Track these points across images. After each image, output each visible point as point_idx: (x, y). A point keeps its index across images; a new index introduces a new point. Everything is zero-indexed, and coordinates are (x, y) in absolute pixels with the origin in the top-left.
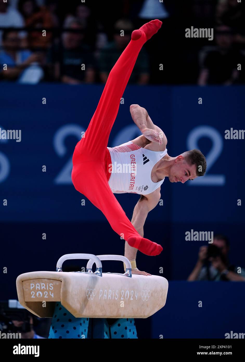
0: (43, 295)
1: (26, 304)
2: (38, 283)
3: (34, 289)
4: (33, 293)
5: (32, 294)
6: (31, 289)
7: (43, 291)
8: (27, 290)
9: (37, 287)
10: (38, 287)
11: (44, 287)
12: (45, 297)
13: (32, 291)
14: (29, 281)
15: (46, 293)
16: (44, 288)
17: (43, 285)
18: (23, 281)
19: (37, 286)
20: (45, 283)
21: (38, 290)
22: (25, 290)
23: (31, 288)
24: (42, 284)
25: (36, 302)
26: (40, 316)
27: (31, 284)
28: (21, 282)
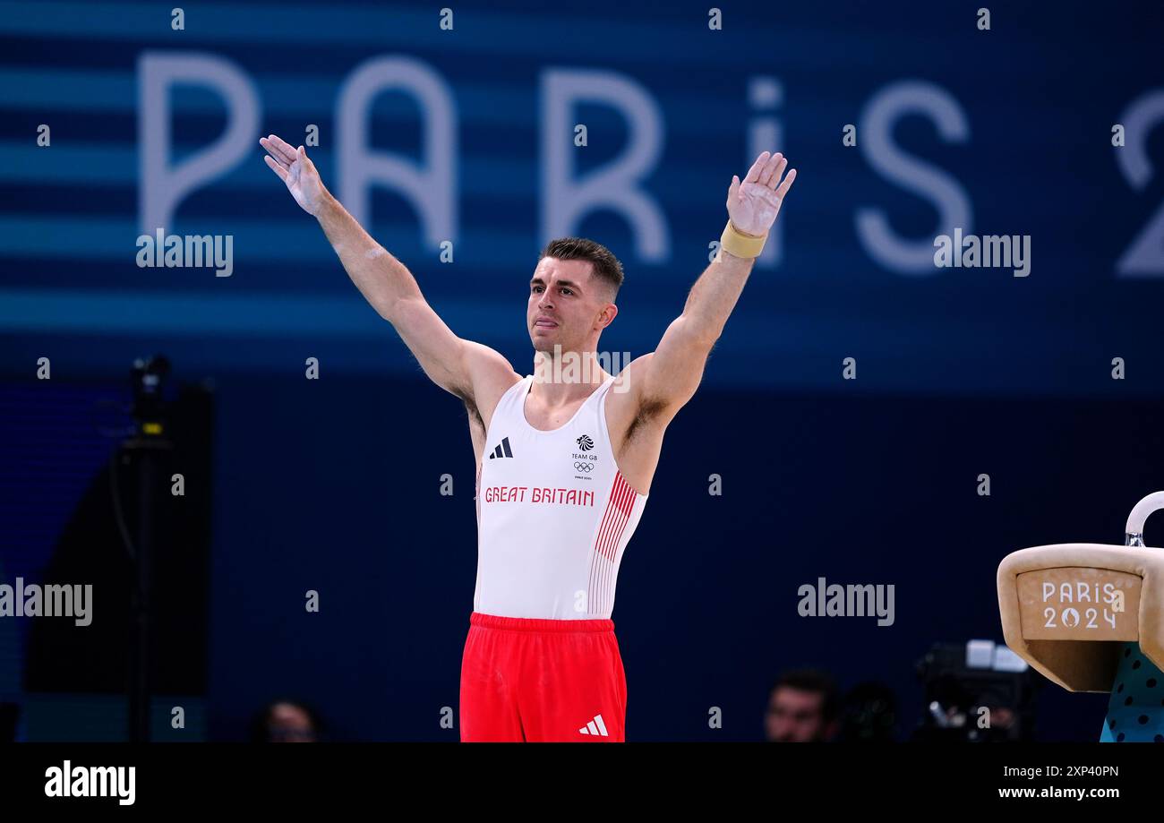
0: (1084, 620)
1: (1027, 647)
2: (1067, 582)
3: (1054, 601)
4: (1050, 613)
5: (1046, 615)
6: (1045, 601)
7: (1081, 607)
8: (1032, 602)
9: (1062, 594)
10: (1066, 594)
11: (1085, 594)
12: (1090, 626)
13: (1047, 605)
14: (1038, 574)
15: (1091, 614)
16: (1084, 599)
17: (1083, 589)
18: (1017, 575)
19: (1064, 592)
20: (1089, 580)
21: (1066, 604)
22: (1024, 603)
23: (1046, 596)
24: (1079, 584)
25: (1058, 643)
26: (1071, 686)
27: (1045, 585)
28: (1012, 576)
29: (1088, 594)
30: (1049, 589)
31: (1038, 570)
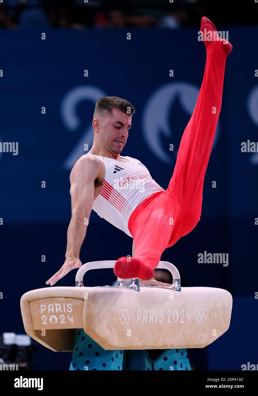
0: (59, 320)
1: (35, 333)
2: (51, 304)
4: (44, 318)
5: (43, 319)
6: (42, 312)
7: (58, 314)
8: (36, 314)
9: (49, 309)
10: (51, 309)
11: (59, 309)
12: (62, 322)
13: (43, 314)
14: (38, 301)
15: (62, 317)
16: (59, 311)
17: (58, 307)
18: (29, 302)
20: (61, 303)
21: (51, 314)
22: (33, 314)
23: (42, 311)
24: (57, 305)
25: (48, 331)
26: (55, 349)
27: (42, 306)
28: (27, 302)
29: (61, 309)
31: (37, 300)
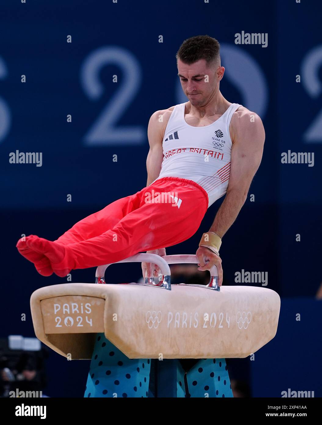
0: (76, 323)
1: (47, 337)
2: (67, 303)
3: (60, 314)
4: (58, 320)
5: (56, 321)
6: (55, 313)
7: (74, 316)
8: (49, 314)
9: (64, 310)
10: (66, 310)
11: (76, 309)
12: (79, 325)
13: (57, 316)
14: (52, 300)
15: (79, 319)
16: (76, 312)
17: (75, 307)
18: (41, 301)
19: (65, 308)
20: (78, 302)
21: (67, 315)
22: (45, 315)
23: (56, 311)
24: (73, 304)
25: (63, 335)
26: (70, 357)
27: (55, 305)
28: (38, 301)
29: (78, 309)
30: (57, 307)
31: (50, 298)
